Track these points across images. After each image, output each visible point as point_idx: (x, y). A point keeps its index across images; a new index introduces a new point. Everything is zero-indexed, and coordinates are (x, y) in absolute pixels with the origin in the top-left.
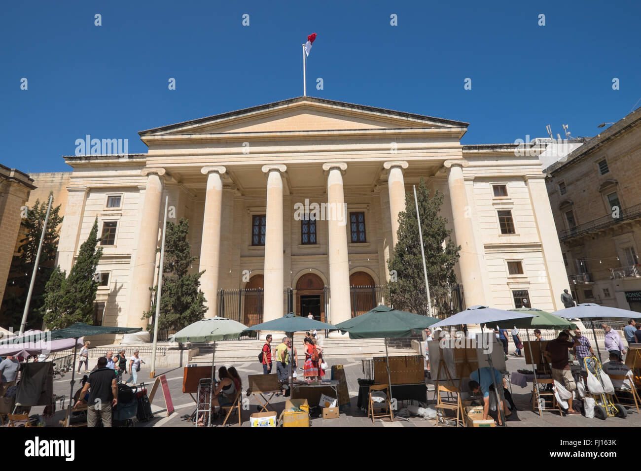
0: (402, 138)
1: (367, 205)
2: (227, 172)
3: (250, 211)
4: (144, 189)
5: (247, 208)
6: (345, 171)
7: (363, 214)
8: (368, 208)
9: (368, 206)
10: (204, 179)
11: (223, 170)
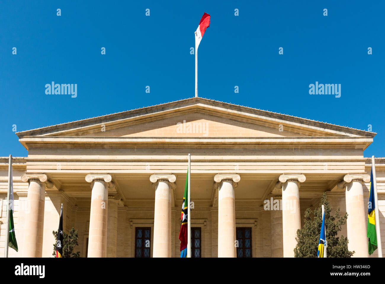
0: (301, 149)
1: (254, 220)
2: (112, 182)
3: (133, 224)
4: (25, 196)
5: (130, 220)
6: (237, 183)
7: (250, 229)
8: (256, 223)
9: (256, 221)
10: (89, 187)
11: (108, 179)
